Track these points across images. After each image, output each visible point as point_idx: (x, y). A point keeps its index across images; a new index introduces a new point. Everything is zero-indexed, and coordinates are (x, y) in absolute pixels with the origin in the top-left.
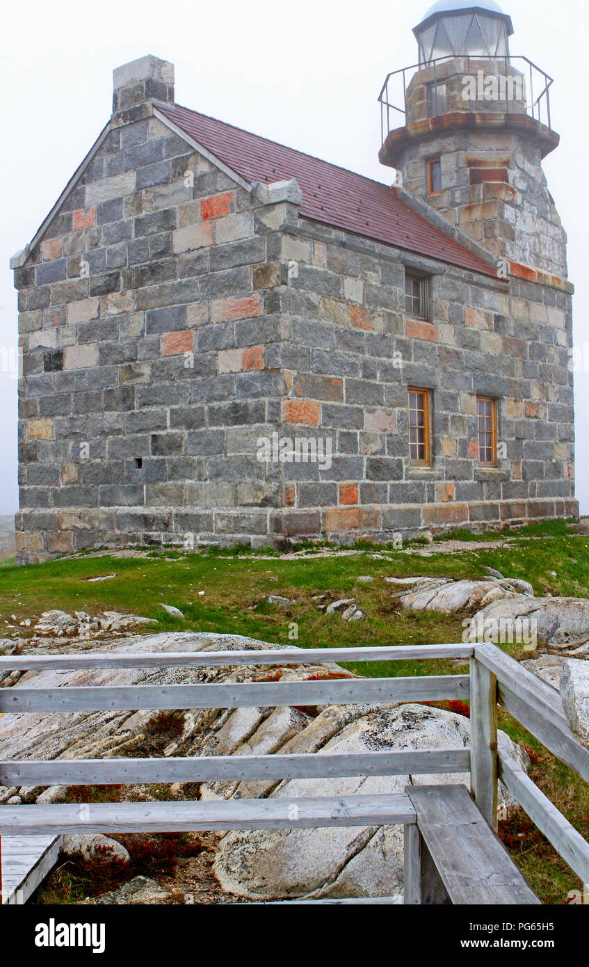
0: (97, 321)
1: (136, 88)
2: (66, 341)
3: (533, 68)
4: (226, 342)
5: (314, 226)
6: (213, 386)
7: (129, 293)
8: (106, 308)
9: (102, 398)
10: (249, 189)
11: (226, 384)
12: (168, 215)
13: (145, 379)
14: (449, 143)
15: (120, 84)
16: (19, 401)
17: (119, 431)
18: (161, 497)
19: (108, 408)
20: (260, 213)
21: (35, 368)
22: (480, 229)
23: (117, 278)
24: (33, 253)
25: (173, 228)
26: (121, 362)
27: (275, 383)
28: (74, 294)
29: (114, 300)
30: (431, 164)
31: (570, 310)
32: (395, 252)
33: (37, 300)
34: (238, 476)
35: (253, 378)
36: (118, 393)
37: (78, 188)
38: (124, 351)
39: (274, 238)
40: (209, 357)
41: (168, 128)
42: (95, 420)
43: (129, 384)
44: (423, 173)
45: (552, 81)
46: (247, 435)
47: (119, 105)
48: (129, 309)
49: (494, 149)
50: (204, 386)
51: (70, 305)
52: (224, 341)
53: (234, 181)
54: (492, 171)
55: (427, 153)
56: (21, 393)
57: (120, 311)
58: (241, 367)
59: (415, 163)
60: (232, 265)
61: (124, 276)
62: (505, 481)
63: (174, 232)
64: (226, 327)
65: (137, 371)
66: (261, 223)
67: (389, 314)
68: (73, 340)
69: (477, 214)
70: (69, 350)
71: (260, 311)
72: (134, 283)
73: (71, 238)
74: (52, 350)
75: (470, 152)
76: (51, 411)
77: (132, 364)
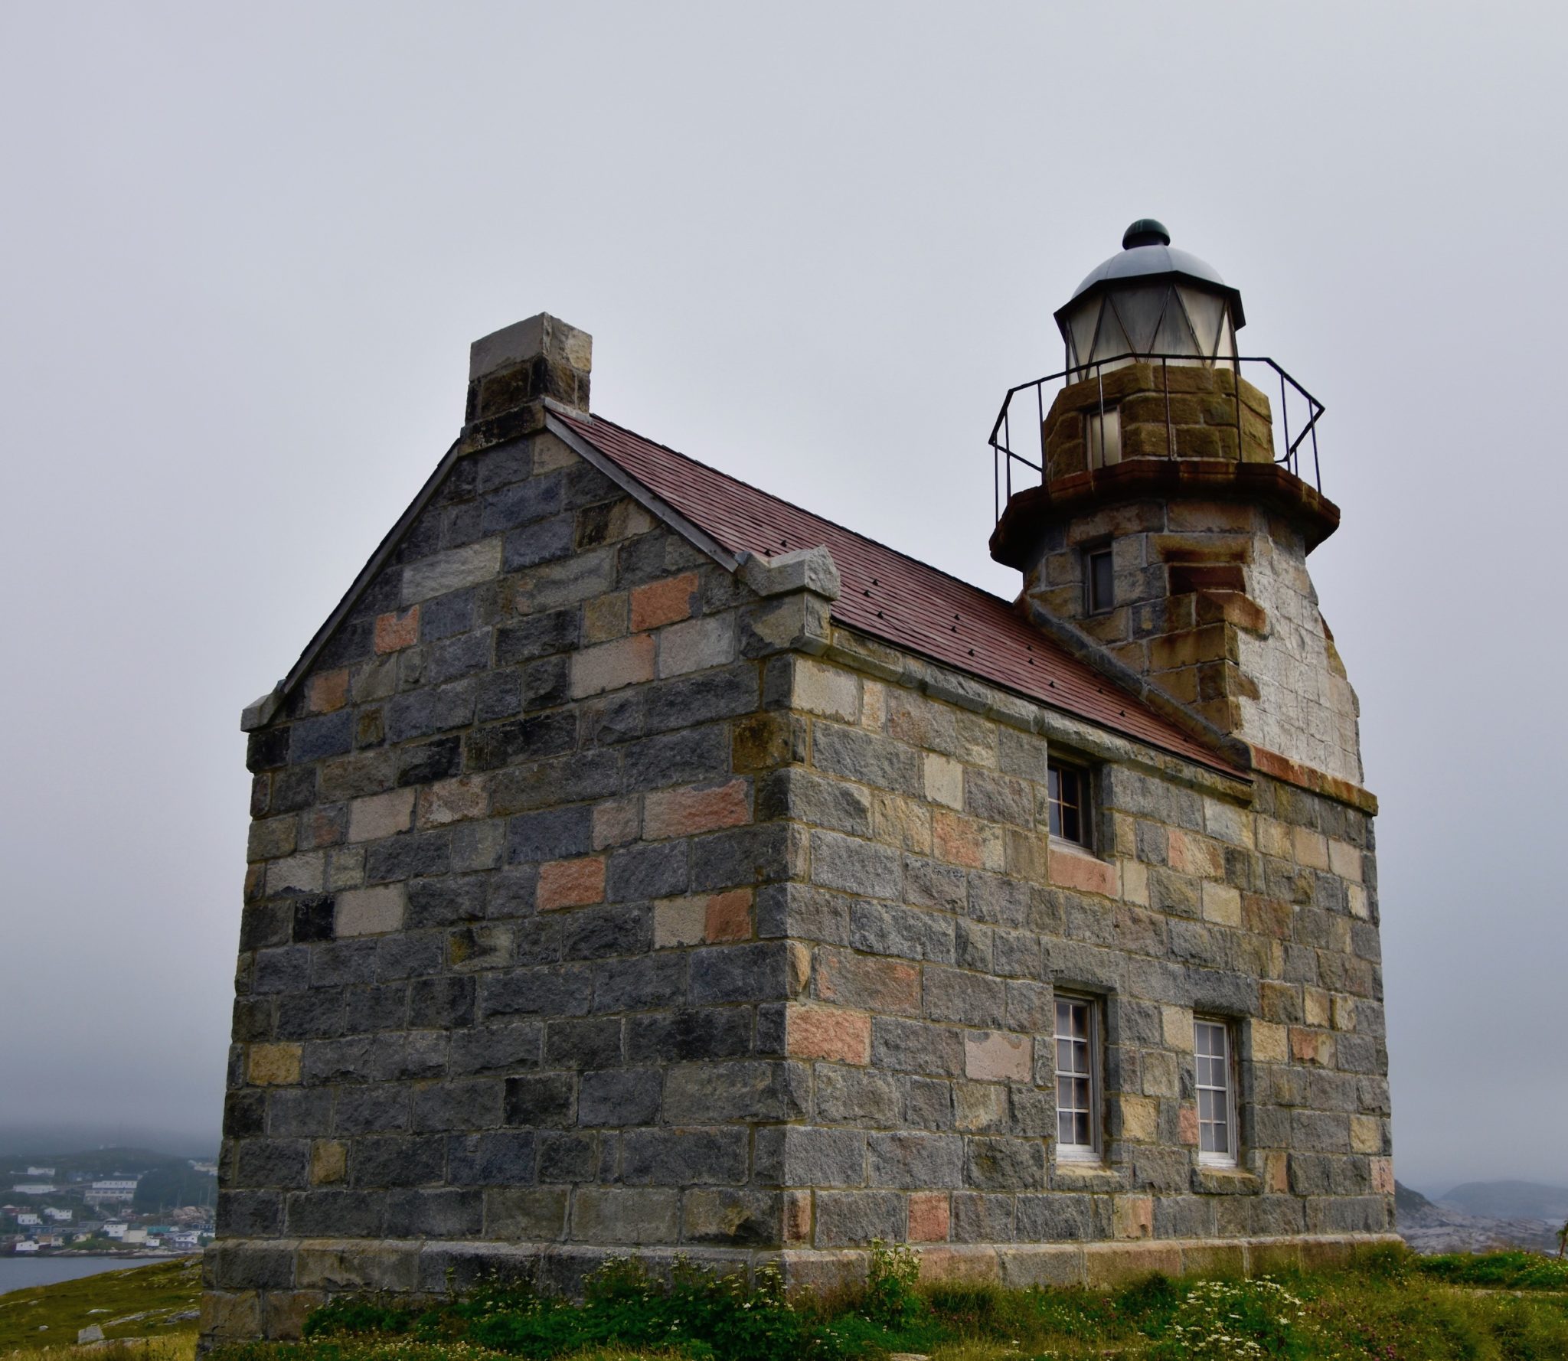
0: (407, 837)
1: (514, 376)
2: (341, 880)
3: (1286, 382)
4: (672, 880)
5: (863, 645)
6: (641, 974)
7: (477, 780)
8: (429, 811)
9: (408, 1000)
10: (731, 567)
11: (669, 972)
12: (563, 620)
13: (499, 959)
14: (1128, 518)
15: (484, 370)
16: (237, 1003)
17: (437, 1071)
18: (520, 1218)
19: (419, 1020)
20: (751, 613)
21: (275, 933)
22: (1192, 680)
23: (454, 750)
24: (289, 700)
25: (573, 648)
26: (452, 923)
27: (774, 970)
28: (366, 782)
29: (444, 793)
30: (1094, 559)
31: (1370, 847)
32: (1029, 710)
33: (290, 794)
34: (688, 1173)
35: (727, 958)
36: (441, 991)
37: (389, 570)
38: (460, 900)
39: (779, 664)
40: (636, 913)
41: (573, 451)
42: (390, 1045)
43: (465, 969)
44: (1077, 574)
45: (1322, 409)
46: (709, 1081)
47: (479, 407)
48: (475, 812)
49: (1215, 529)
50: (622, 974)
51: (357, 804)
52: (668, 880)
53: (700, 551)
54: (1213, 569)
55: (1084, 536)
56: (240, 986)
57: (457, 817)
58: (701, 935)
59: (1062, 555)
60: (691, 720)
61: (468, 745)
62: (1256, 1193)
63: (577, 658)
64: (673, 848)
65: (484, 941)
66: (753, 634)
67: (1014, 833)
68: (357, 876)
69: (1186, 651)
70: (348, 896)
71: (745, 815)
72: (488, 759)
73: (367, 668)
74: (312, 896)
75: (1172, 537)
76: (300, 1025)
77: (475, 927)
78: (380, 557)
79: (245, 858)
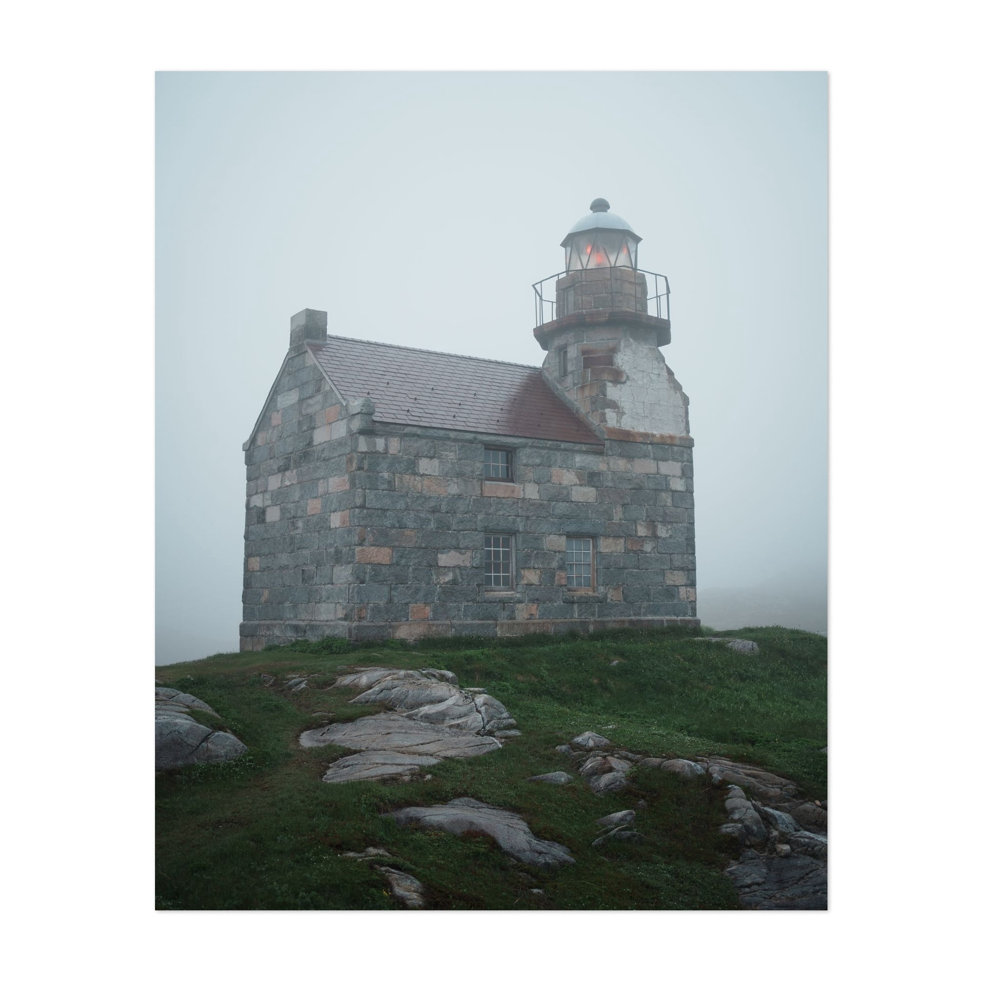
0: (280, 490)
1: (300, 331)
2: (267, 503)
6: (328, 536)
7: (295, 471)
8: (285, 481)
9: (281, 544)
10: (345, 404)
11: (333, 536)
12: (312, 418)
13: (300, 531)
14: (572, 337)
15: (294, 327)
17: (288, 567)
19: (284, 550)
20: (349, 420)
21: (253, 521)
22: (588, 403)
23: (290, 461)
24: (253, 439)
25: (314, 428)
26: (290, 519)
27: (353, 536)
28: (271, 470)
29: (288, 475)
30: (563, 353)
33: (255, 473)
34: (336, 599)
35: (344, 532)
36: (288, 541)
37: (274, 397)
38: (291, 511)
39: (354, 437)
40: (327, 517)
41: (313, 360)
42: (278, 558)
43: (293, 534)
44: (557, 360)
46: (341, 571)
47: (292, 342)
48: (294, 482)
49: (605, 338)
50: (324, 536)
51: (270, 477)
52: (333, 507)
54: (600, 357)
55: (561, 342)
57: (291, 483)
58: (340, 524)
59: (552, 352)
60: (338, 455)
61: (293, 459)
62: (602, 602)
63: (314, 432)
64: (334, 496)
65: (296, 525)
66: (350, 427)
67: (465, 480)
68: (270, 502)
69: (587, 392)
70: (268, 508)
71: (347, 487)
72: (298, 465)
73: (270, 431)
74: (260, 508)
75: (586, 343)
76: (259, 551)
77: (295, 520)
78: (272, 393)
79: (246, 495)
